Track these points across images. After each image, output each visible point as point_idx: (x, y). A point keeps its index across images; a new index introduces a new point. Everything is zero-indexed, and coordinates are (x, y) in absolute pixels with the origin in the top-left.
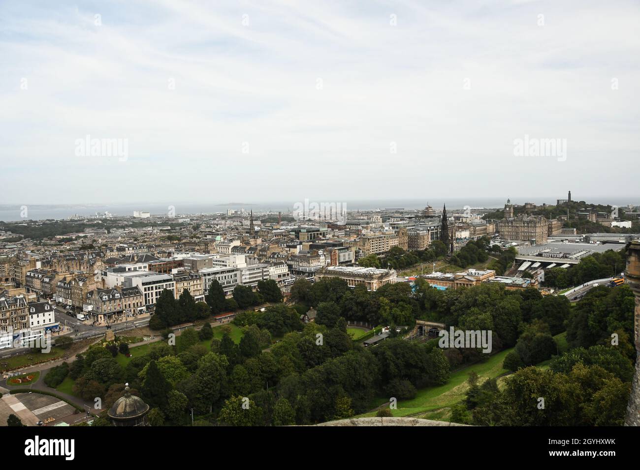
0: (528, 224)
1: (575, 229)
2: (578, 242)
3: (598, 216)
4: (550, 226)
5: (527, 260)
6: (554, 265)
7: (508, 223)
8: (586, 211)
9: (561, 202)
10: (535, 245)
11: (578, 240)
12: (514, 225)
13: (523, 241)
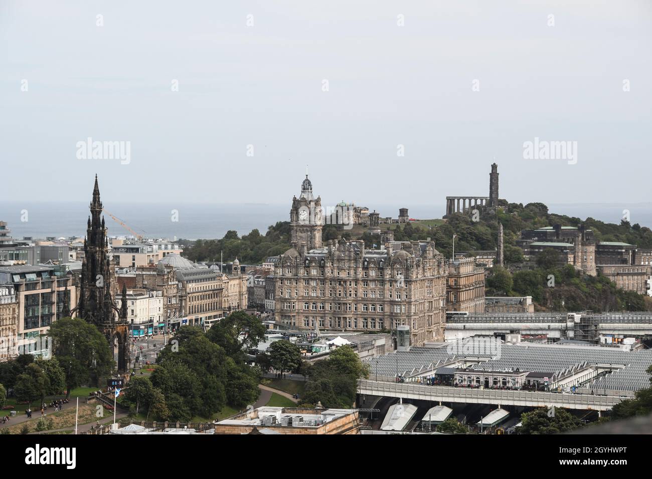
0: (381, 270)
1: (529, 299)
2: (555, 340)
3: (603, 254)
4: (452, 282)
5: (401, 396)
6: (501, 414)
7: (307, 267)
8: (558, 234)
9: (459, 207)
10: (408, 348)
11: (557, 334)
12: (328, 273)
13: (366, 333)
